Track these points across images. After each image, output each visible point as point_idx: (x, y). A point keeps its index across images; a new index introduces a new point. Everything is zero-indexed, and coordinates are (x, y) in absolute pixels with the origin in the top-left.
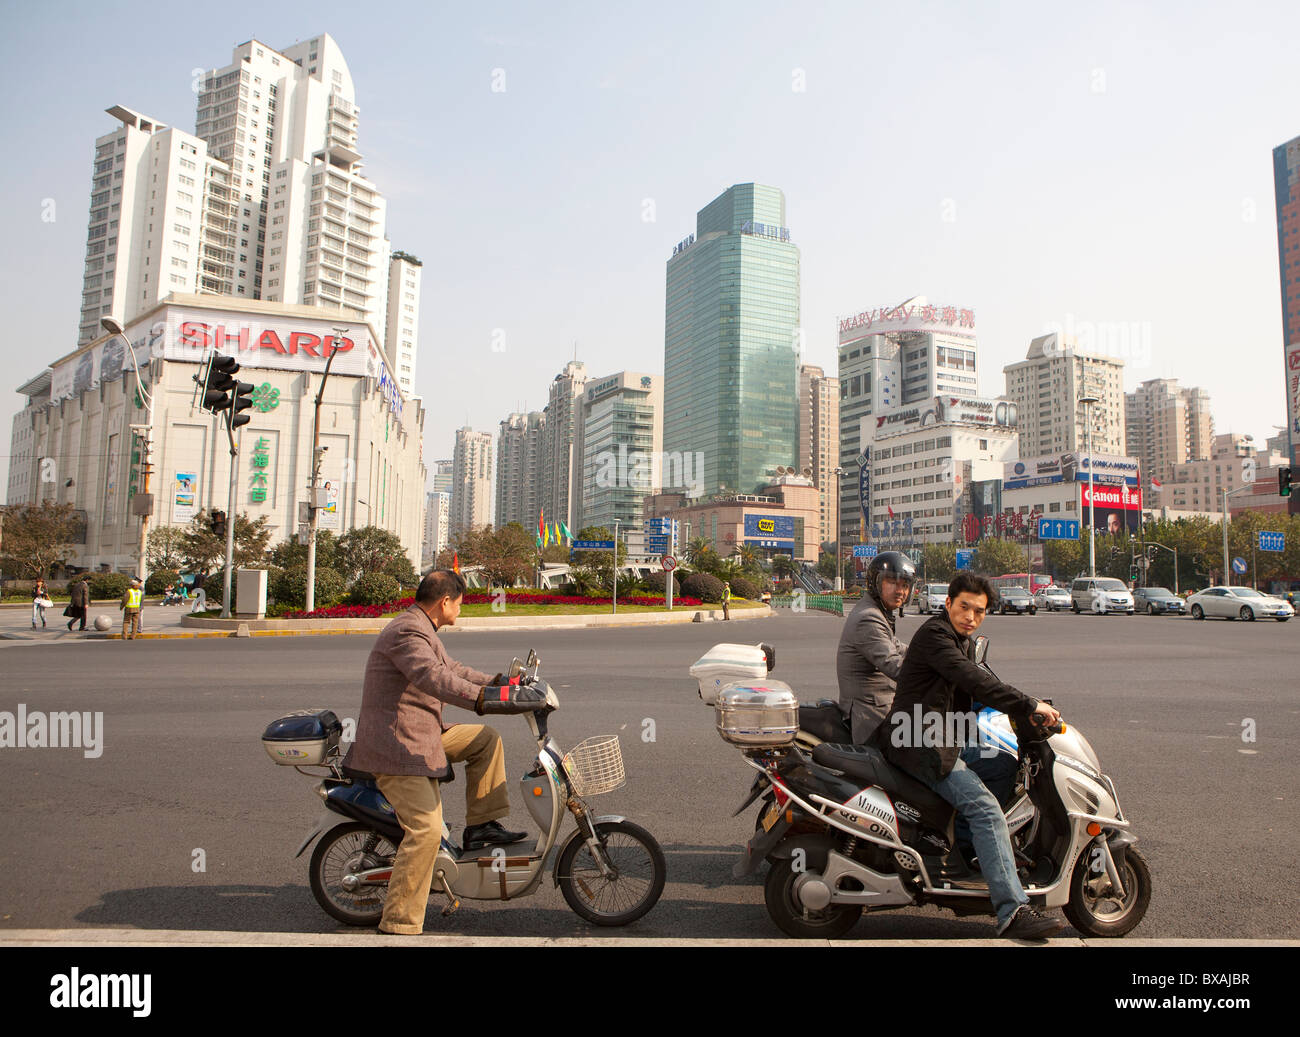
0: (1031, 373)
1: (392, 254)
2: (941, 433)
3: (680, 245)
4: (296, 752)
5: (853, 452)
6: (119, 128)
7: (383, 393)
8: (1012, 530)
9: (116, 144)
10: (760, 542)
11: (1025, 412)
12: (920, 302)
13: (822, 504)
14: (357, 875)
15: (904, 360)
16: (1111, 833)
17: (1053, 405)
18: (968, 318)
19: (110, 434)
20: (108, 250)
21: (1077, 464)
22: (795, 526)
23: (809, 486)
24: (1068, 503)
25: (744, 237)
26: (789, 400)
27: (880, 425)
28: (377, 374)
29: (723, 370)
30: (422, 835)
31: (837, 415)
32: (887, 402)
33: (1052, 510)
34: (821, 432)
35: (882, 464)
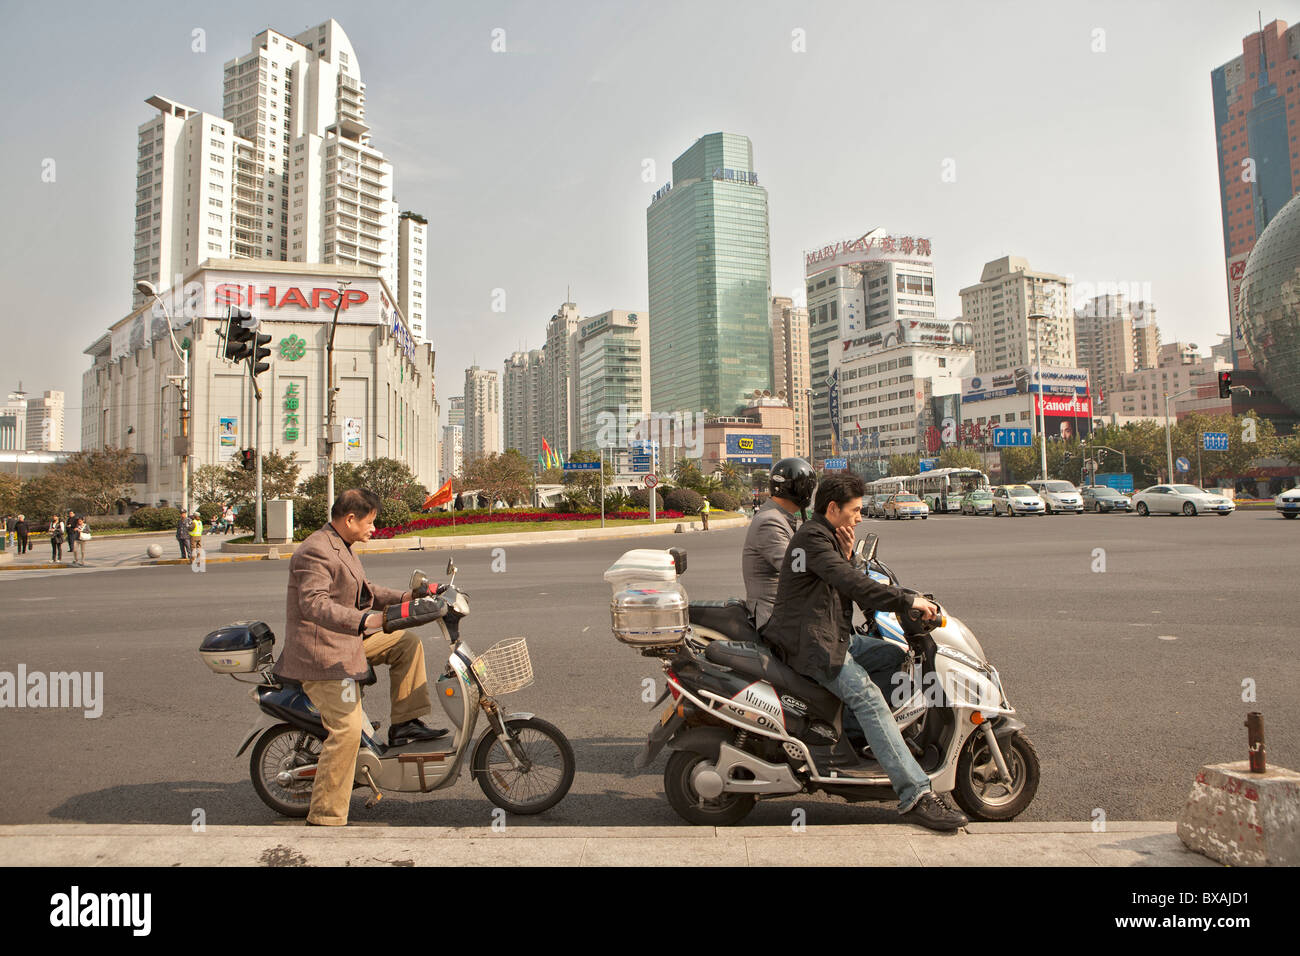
0: (986, 295)
1: (399, 214)
2: (903, 354)
3: (658, 193)
4: (229, 661)
5: (823, 374)
6: (157, 116)
7: (396, 339)
8: (971, 440)
9: (156, 129)
10: (741, 458)
11: (980, 331)
12: (880, 234)
13: (797, 423)
14: (290, 771)
15: (867, 289)
16: (998, 722)
17: (1007, 324)
18: (924, 247)
19: (162, 385)
20: (154, 224)
21: (1029, 377)
22: (772, 443)
23: (784, 407)
24: (1022, 413)
25: (716, 183)
26: (763, 329)
27: (846, 349)
28: (390, 322)
29: (702, 304)
30: (342, 735)
31: (807, 341)
32: (852, 327)
33: (1007, 420)
34: (793, 357)
35: (849, 384)
